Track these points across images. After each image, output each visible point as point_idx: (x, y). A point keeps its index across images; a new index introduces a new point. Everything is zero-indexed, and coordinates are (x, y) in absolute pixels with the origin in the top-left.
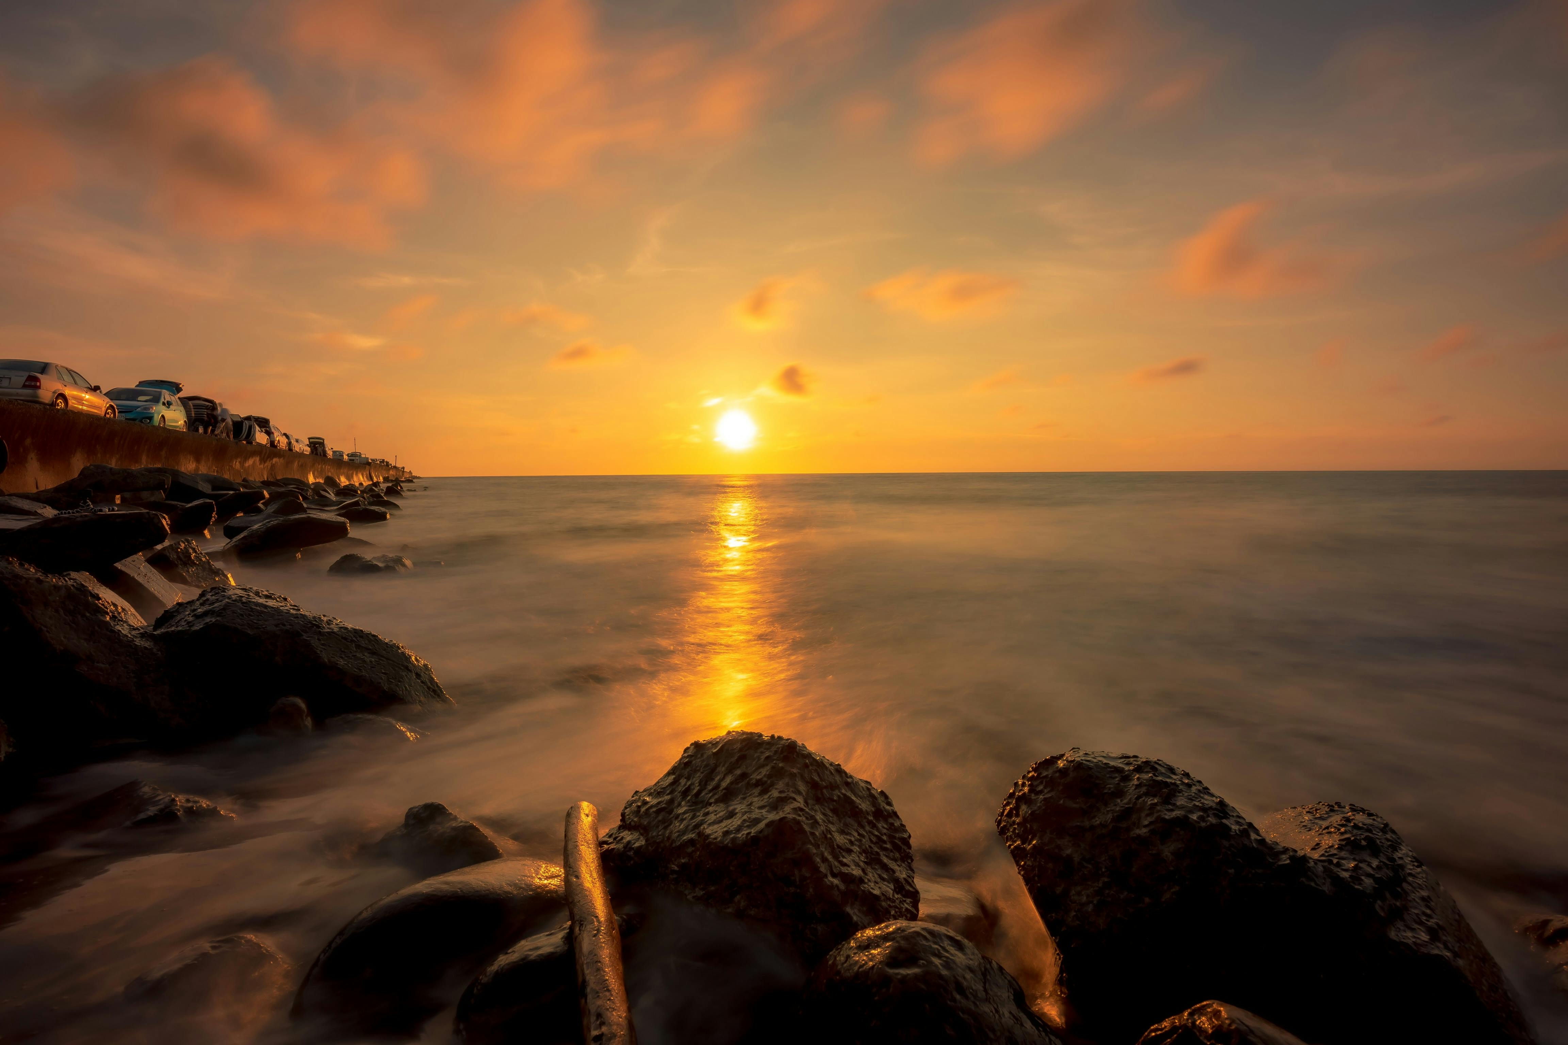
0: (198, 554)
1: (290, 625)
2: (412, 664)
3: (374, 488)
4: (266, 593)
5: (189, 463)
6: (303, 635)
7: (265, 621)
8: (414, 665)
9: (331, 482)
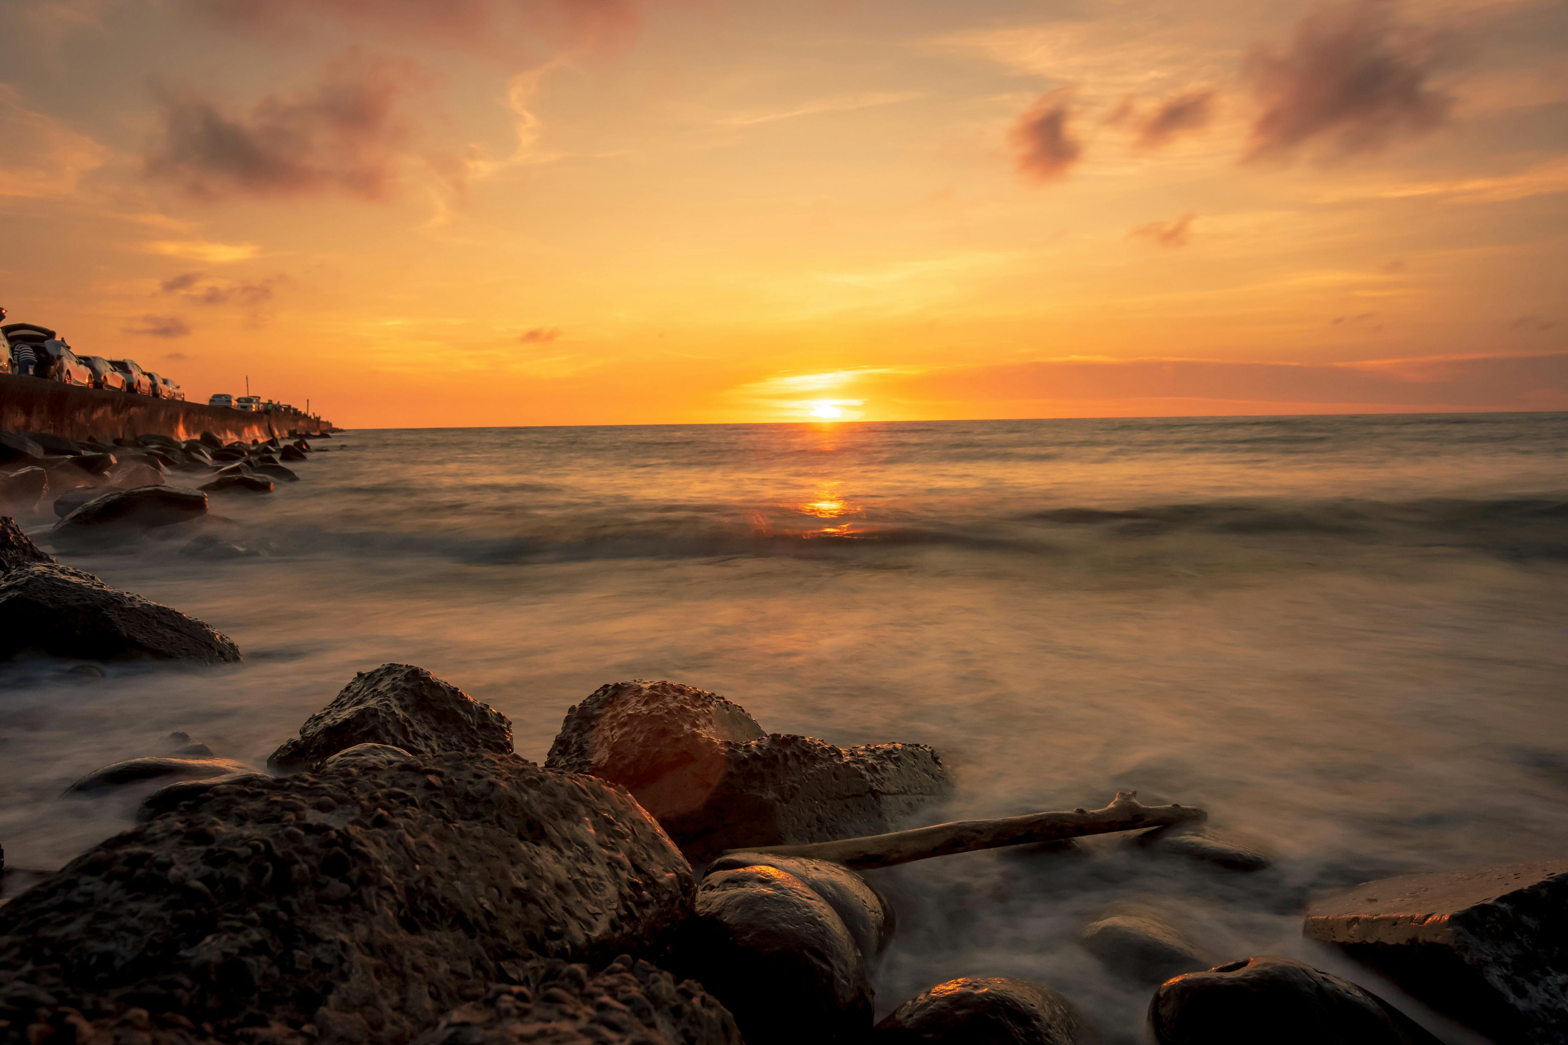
0: (18, 535)
1: (91, 601)
2: (216, 642)
3: (270, 447)
4: (72, 570)
5: (17, 416)
6: (103, 610)
7: (67, 596)
8: (218, 644)
9: (209, 440)
